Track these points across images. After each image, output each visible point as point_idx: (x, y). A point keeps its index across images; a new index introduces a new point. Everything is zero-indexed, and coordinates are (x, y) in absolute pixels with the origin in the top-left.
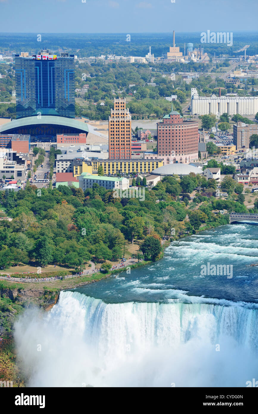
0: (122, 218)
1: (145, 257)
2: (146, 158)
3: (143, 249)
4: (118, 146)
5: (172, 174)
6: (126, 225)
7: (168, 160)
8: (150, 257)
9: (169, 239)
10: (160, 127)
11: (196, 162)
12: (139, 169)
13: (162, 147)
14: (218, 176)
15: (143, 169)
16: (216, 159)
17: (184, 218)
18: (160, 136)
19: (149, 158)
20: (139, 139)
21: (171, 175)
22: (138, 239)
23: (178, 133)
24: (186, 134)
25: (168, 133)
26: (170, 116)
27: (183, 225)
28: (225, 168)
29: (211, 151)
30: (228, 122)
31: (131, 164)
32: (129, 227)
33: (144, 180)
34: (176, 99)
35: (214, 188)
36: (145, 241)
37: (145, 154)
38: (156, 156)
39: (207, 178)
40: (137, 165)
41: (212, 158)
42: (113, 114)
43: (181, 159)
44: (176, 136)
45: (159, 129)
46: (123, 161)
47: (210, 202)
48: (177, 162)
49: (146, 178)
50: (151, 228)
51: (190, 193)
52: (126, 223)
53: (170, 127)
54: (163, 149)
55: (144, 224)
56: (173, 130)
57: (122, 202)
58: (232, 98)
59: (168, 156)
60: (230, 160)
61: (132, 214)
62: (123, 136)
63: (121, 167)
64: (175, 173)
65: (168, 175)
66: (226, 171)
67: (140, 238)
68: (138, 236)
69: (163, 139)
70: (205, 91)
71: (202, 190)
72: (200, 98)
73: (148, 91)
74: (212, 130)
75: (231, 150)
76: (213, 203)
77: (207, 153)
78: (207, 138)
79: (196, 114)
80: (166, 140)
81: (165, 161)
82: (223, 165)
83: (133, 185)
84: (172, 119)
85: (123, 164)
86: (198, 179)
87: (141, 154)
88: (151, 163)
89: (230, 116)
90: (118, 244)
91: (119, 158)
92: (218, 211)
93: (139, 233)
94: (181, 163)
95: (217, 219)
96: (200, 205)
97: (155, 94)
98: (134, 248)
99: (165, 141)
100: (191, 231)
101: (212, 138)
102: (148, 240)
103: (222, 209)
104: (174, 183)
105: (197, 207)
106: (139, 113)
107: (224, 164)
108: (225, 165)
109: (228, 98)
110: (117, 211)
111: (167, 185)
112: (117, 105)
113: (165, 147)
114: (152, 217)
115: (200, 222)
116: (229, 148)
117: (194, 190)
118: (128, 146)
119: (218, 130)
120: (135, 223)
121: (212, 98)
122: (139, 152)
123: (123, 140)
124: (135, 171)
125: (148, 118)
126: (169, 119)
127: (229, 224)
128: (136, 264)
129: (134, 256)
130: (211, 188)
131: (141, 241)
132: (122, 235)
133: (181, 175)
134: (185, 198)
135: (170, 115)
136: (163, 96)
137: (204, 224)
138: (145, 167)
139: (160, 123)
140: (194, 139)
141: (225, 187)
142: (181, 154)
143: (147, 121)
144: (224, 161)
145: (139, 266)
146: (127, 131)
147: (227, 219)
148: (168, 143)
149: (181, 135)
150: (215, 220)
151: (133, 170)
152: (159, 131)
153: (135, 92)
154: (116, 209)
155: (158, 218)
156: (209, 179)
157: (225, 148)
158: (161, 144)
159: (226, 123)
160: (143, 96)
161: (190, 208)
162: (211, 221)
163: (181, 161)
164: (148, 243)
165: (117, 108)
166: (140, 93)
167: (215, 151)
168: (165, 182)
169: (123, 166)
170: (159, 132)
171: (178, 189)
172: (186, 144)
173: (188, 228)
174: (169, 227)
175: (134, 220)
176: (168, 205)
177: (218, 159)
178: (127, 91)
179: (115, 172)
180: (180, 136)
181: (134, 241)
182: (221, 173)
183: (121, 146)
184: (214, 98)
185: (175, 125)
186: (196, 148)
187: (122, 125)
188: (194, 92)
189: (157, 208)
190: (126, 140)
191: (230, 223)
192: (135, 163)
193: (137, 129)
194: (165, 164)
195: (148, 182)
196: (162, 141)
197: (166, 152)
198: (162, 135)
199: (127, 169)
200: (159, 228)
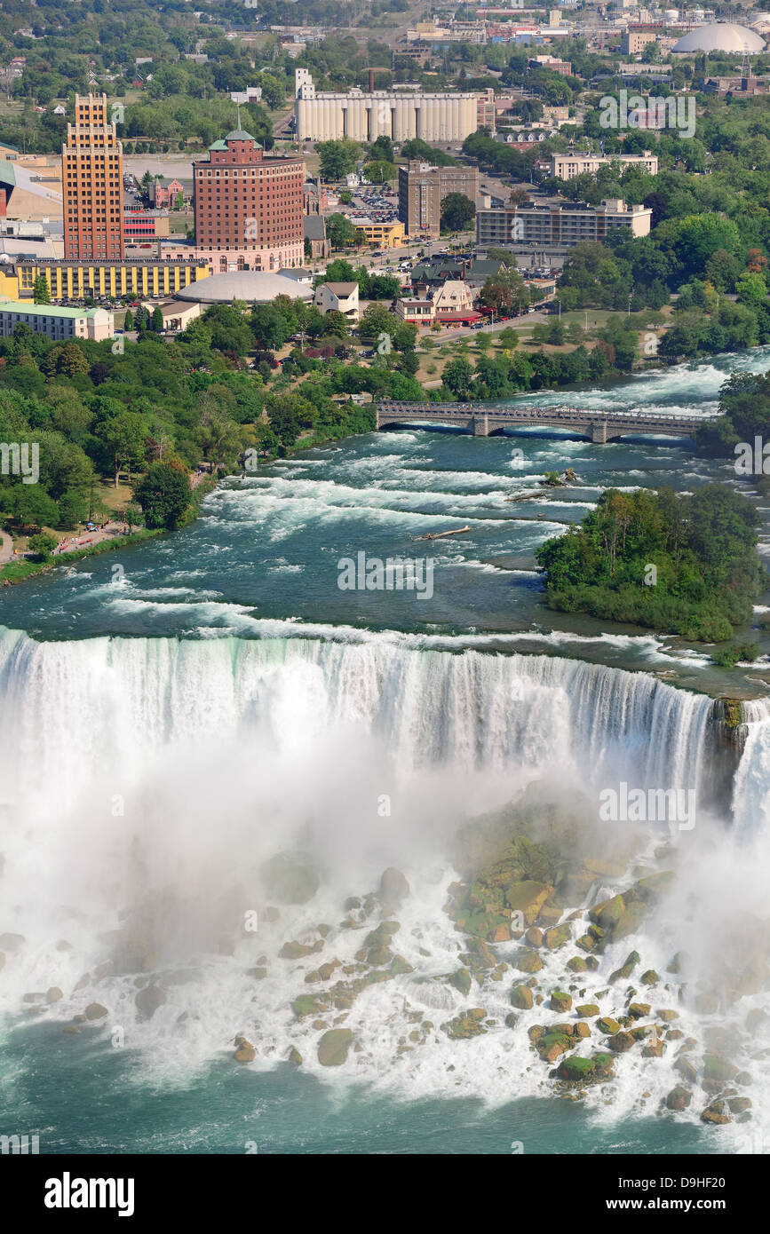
0: (88, 415)
1: (148, 517)
2: (164, 257)
3: (140, 499)
4: (88, 225)
5: (232, 299)
6: (99, 435)
7: (224, 261)
8: (160, 519)
9: (215, 471)
10: (201, 174)
11: (297, 266)
12: (145, 285)
13: (206, 228)
14: (352, 304)
15: (156, 285)
16: (352, 259)
17: (257, 415)
18: (201, 198)
19: (174, 257)
20: (151, 205)
21: (229, 302)
22: (133, 471)
23: (249, 190)
24: (272, 192)
25: (222, 190)
26: (226, 144)
27: (251, 433)
28: (372, 283)
29: (338, 239)
30: (390, 159)
31: (123, 271)
32: (106, 440)
33: (158, 315)
34: (259, 99)
35: (340, 337)
36: (149, 478)
37: (163, 244)
38: (191, 250)
39: (322, 311)
40: (140, 275)
41: (340, 257)
42: (74, 137)
43: (258, 260)
44: (245, 198)
45: (199, 178)
46: (103, 264)
47: (329, 374)
48: (246, 267)
49: (162, 310)
50: (166, 442)
51: (277, 350)
52: (97, 431)
53: (226, 174)
54: (210, 232)
55: (146, 431)
56: (236, 182)
57: (91, 374)
58: (404, 96)
59: (223, 252)
60: (388, 262)
61: (117, 405)
62: (101, 198)
63: (97, 281)
64: (238, 298)
65: (220, 302)
66: (374, 290)
67: (137, 470)
68: (132, 463)
69: (210, 207)
70: (336, 78)
71: (309, 341)
72: (320, 96)
73: (185, 75)
74: (346, 182)
75: (392, 234)
76: (335, 375)
77: (327, 243)
78: (332, 202)
79: (308, 139)
80: (218, 207)
81: (216, 264)
82: (367, 276)
83: (127, 329)
84: (234, 151)
85: (102, 271)
86: (298, 311)
87: (154, 246)
88: (177, 270)
89: (398, 144)
90: (76, 485)
91: (92, 256)
92: (347, 396)
93: (135, 455)
94: (258, 269)
95: (343, 418)
96: (301, 380)
97: (202, 84)
98: (119, 495)
99: (214, 211)
100: (275, 450)
101: (346, 203)
102: (155, 475)
103: (357, 392)
104: (235, 323)
105: (294, 386)
106: (157, 135)
107: (370, 272)
108: (373, 275)
109: (392, 96)
110: (75, 396)
111: (214, 330)
112: (85, 113)
113: (215, 228)
114: (168, 414)
115: (296, 425)
116: (387, 230)
117: (288, 341)
118: (116, 224)
119: (365, 182)
120: (124, 431)
121: (350, 96)
122: (150, 241)
123: (101, 207)
124: (135, 290)
125: (181, 149)
126: (225, 151)
127: (375, 430)
128: (122, 537)
129: (118, 516)
130: (334, 336)
131: (139, 476)
132: (86, 462)
133: (254, 302)
134: (264, 361)
135: (227, 141)
136: (225, 88)
137: (309, 431)
138: (161, 281)
139: (202, 162)
140: (291, 207)
141: (368, 333)
142: (258, 247)
143: (178, 156)
144: (372, 265)
145: (130, 543)
146: (111, 184)
147: (368, 415)
148: (223, 215)
149: (257, 194)
150: (338, 420)
151: (129, 288)
152: (197, 182)
153: (149, 78)
154: (74, 393)
155: (187, 415)
156: (328, 311)
157: (375, 229)
158: (206, 219)
159: (384, 162)
160: (171, 89)
161: (273, 390)
162: (327, 424)
163: (259, 265)
164: (154, 482)
165: (85, 121)
166: (162, 82)
167: (349, 236)
168: (210, 320)
169: (102, 277)
170: (199, 186)
171: (244, 339)
172: (271, 218)
173: (265, 442)
174: (214, 439)
175: (121, 422)
176: (213, 382)
177: (357, 260)
178: (128, 76)
179: (81, 294)
180: (253, 198)
181: (121, 477)
182: (362, 297)
183: (96, 225)
184: (356, 96)
185: (241, 167)
186: (299, 229)
187: (97, 167)
188: (303, 78)
189: (184, 390)
190: (109, 207)
191: (377, 426)
192: (134, 271)
193: (147, 178)
194: (217, 271)
195: (167, 320)
196: (206, 210)
197: (219, 240)
198: (205, 194)
199: (113, 285)
200: (186, 443)
